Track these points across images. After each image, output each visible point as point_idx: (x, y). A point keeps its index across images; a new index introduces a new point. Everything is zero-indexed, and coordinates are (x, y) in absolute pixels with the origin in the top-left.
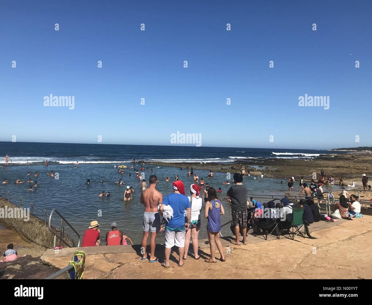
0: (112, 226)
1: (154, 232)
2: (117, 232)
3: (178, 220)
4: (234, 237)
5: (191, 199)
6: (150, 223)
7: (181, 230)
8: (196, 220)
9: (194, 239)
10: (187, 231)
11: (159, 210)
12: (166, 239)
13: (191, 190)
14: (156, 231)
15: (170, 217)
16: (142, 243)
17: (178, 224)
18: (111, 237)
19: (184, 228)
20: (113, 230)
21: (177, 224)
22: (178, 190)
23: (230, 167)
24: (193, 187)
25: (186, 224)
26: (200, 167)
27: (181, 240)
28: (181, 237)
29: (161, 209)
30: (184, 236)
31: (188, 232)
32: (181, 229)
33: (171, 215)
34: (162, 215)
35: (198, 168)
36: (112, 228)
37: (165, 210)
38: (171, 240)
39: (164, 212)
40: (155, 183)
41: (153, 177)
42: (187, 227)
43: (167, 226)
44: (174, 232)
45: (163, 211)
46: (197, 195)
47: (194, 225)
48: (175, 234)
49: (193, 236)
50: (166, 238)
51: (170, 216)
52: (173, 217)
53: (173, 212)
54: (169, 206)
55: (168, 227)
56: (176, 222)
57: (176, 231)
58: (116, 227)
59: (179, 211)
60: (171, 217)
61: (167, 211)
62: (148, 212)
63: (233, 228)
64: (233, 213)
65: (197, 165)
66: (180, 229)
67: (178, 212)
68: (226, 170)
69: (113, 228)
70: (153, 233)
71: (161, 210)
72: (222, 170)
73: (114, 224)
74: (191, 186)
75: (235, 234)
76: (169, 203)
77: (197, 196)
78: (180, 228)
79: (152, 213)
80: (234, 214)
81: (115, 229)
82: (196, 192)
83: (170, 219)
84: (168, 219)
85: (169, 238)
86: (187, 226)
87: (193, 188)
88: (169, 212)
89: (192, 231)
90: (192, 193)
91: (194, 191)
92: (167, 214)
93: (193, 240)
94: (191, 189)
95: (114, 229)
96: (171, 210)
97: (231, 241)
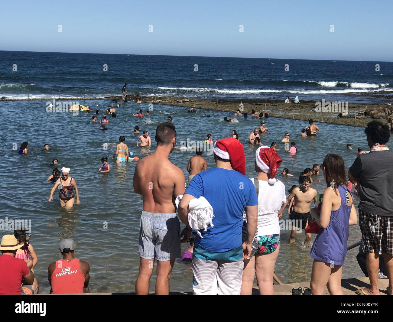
0: (62, 248)
1: (164, 260)
2: (76, 261)
3: (224, 234)
4: (366, 280)
5: (257, 183)
6: (155, 240)
7: (231, 259)
8: (267, 234)
9: (264, 280)
10: (246, 262)
11: (179, 210)
12: (194, 280)
13: (255, 162)
14: (168, 259)
15: (206, 227)
16: (136, 289)
17: (225, 243)
18: (60, 275)
19: (239, 253)
20: (65, 257)
21: (222, 244)
22: (229, 161)
23: (363, 111)
24: (264, 155)
25: (244, 245)
26: (283, 112)
27: (233, 282)
28: (232, 276)
29: (184, 206)
30: (240, 273)
31: (248, 265)
32: (231, 257)
33: (207, 221)
34: (186, 219)
35: (278, 114)
36: (62, 253)
37: (193, 209)
38: (207, 281)
39: (190, 214)
40: (168, 143)
41: (163, 129)
42: (246, 252)
43: (197, 248)
44: (214, 262)
45: (189, 210)
46: (270, 175)
47: (263, 247)
48: (218, 268)
49: (261, 276)
50: (194, 276)
51: (205, 223)
52: (212, 225)
53: (213, 215)
54: (202, 198)
55: (199, 251)
56: (218, 239)
57: (221, 262)
58: (72, 252)
59: (227, 212)
60: (209, 225)
61: (197, 212)
62: (150, 211)
63: (363, 260)
64: (362, 222)
65: (275, 107)
66: (230, 255)
67: (225, 214)
68: (350, 119)
69: (66, 252)
70: (162, 264)
71: (182, 209)
72: (340, 119)
73: (68, 243)
74: (258, 151)
75: (367, 272)
76: (202, 192)
77: (270, 179)
78: (231, 253)
79: (158, 214)
80: (364, 223)
81: (69, 255)
82: (268, 168)
83: (206, 230)
84: (202, 230)
85: (203, 276)
86: (248, 252)
87: (262, 158)
88: (203, 214)
89: (258, 262)
90: (259, 170)
91: (264, 166)
92: (198, 219)
93: (261, 283)
94: (257, 159)
95: (67, 254)
96: (208, 208)
97: (357, 289)
